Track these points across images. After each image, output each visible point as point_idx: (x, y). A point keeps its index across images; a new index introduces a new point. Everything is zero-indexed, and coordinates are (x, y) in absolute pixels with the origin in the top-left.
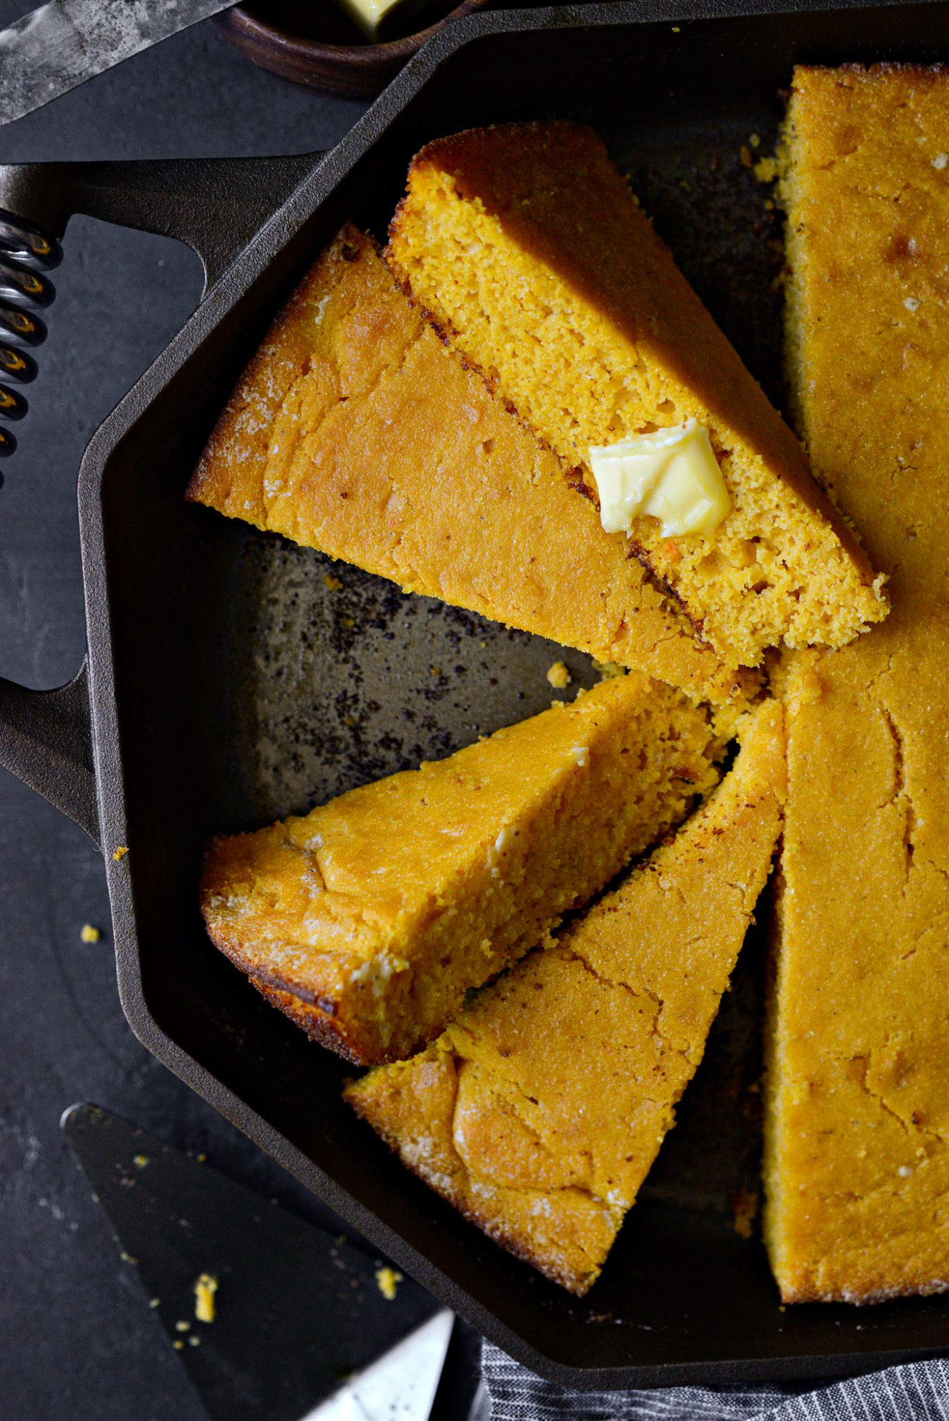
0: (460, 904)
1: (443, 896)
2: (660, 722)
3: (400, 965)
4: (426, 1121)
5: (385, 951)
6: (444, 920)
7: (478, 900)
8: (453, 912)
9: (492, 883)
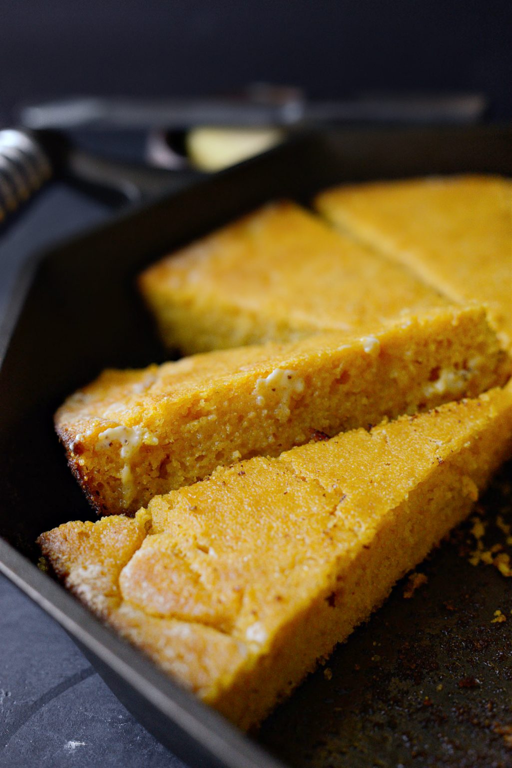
0: (222, 413)
1: (206, 400)
2: (457, 354)
3: (151, 439)
4: (103, 558)
5: (142, 424)
6: (203, 420)
7: (241, 418)
8: (212, 417)
9: (256, 408)
